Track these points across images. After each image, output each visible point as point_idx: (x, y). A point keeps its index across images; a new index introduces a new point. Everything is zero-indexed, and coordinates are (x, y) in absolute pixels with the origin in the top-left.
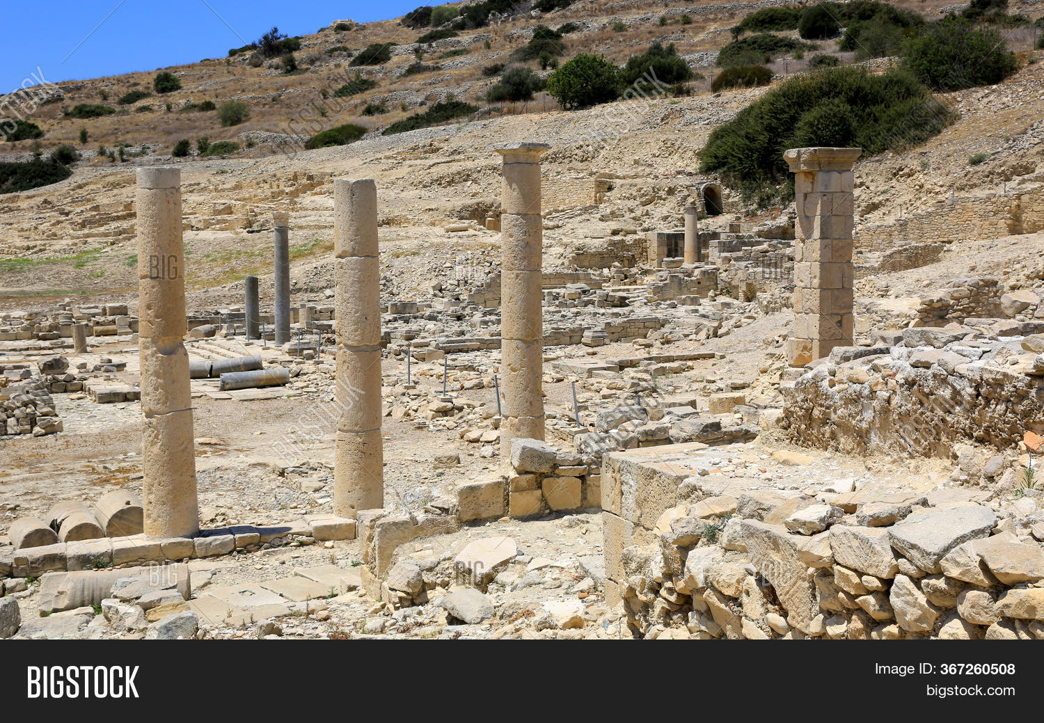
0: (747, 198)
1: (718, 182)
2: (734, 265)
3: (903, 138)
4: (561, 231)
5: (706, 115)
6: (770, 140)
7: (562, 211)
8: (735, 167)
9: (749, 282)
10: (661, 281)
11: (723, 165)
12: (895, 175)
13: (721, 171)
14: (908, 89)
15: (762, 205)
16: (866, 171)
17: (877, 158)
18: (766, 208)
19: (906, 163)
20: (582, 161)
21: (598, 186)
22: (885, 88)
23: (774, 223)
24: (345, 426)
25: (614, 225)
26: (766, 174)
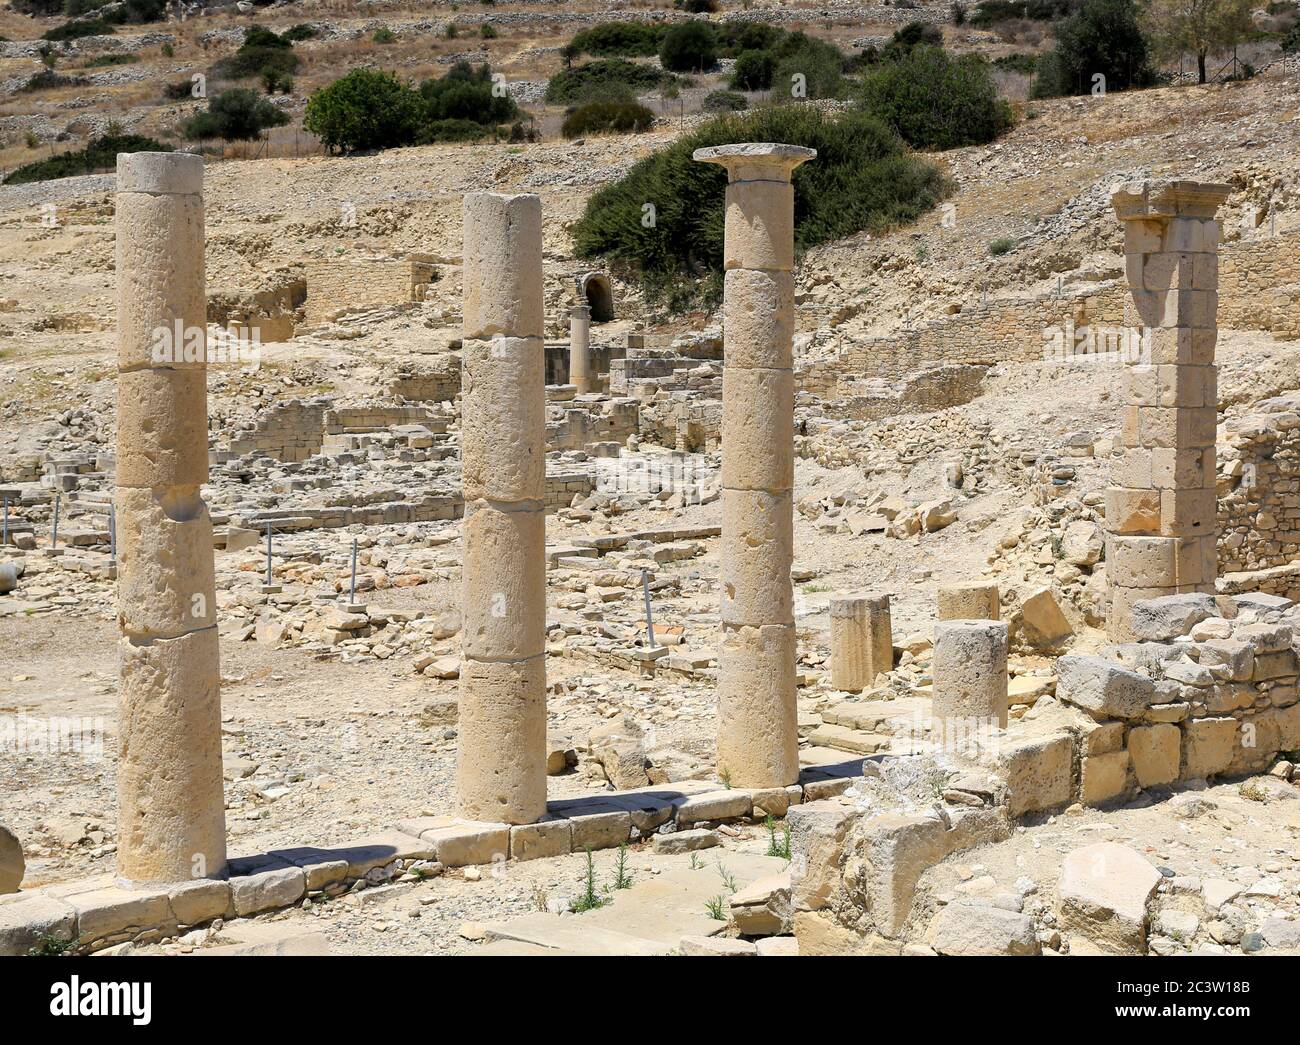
0: (651, 298)
1: (607, 271)
2: (666, 397)
3: (885, 213)
4: (366, 341)
5: (567, 172)
6: (686, 210)
7: (362, 311)
8: (632, 249)
9: (694, 421)
10: (555, 419)
11: (614, 245)
12: (876, 267)
13: (611, 255)
14: (880, 145)
15: (674, 308)
16: (835, 260)
17: (848, 242)
18: (681, 312)
19: (892, 250)
20: (376, 235)
21: (417, 274)
22: (850, 141)
23: (703, 334)
24: (488, 649)
25: (448, 334)
26: (678, 261)
